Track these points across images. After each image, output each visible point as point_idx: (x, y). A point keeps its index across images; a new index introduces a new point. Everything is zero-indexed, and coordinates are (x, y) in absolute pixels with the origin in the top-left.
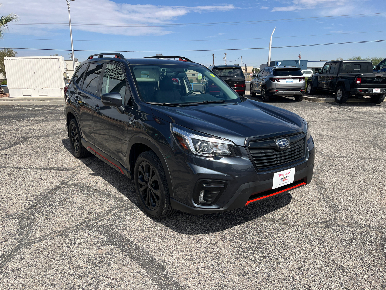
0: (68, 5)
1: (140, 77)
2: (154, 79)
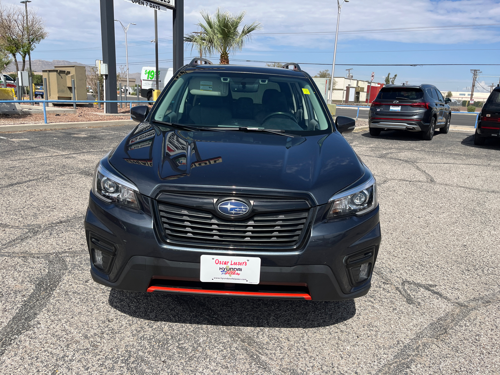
0: (339, 7)
1: (200, 89)
2: (220, 93)
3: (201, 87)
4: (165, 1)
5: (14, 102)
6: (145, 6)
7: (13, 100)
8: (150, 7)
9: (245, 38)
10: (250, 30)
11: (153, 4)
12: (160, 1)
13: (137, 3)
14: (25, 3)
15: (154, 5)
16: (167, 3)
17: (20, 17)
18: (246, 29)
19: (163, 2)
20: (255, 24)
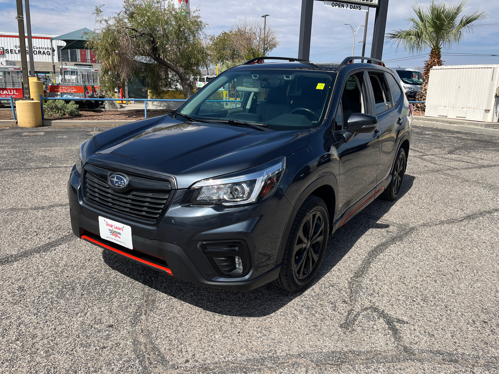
2: (258, 89)
3: (244, 84)
4: (367, 1)
5: (223, 102)
6: (345, 8)
7: (223, 100)
8: (350, 8)
9: (464, 30)
10: (469, 21)
11: (353, 5)
12: (362, 1)
13: (337, 7)
14: (265, 16)
15: (355, 6)
16: (369, 2)
17: (259, 30)
18: (464, 20)
19: (365, 1)
20: (478, 14)
